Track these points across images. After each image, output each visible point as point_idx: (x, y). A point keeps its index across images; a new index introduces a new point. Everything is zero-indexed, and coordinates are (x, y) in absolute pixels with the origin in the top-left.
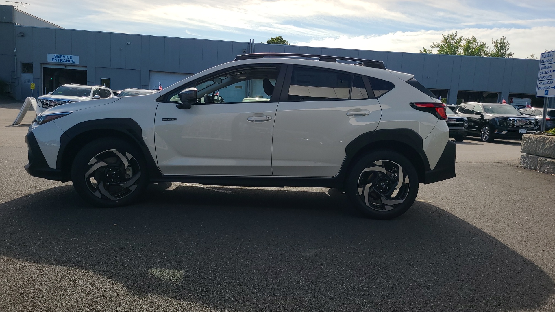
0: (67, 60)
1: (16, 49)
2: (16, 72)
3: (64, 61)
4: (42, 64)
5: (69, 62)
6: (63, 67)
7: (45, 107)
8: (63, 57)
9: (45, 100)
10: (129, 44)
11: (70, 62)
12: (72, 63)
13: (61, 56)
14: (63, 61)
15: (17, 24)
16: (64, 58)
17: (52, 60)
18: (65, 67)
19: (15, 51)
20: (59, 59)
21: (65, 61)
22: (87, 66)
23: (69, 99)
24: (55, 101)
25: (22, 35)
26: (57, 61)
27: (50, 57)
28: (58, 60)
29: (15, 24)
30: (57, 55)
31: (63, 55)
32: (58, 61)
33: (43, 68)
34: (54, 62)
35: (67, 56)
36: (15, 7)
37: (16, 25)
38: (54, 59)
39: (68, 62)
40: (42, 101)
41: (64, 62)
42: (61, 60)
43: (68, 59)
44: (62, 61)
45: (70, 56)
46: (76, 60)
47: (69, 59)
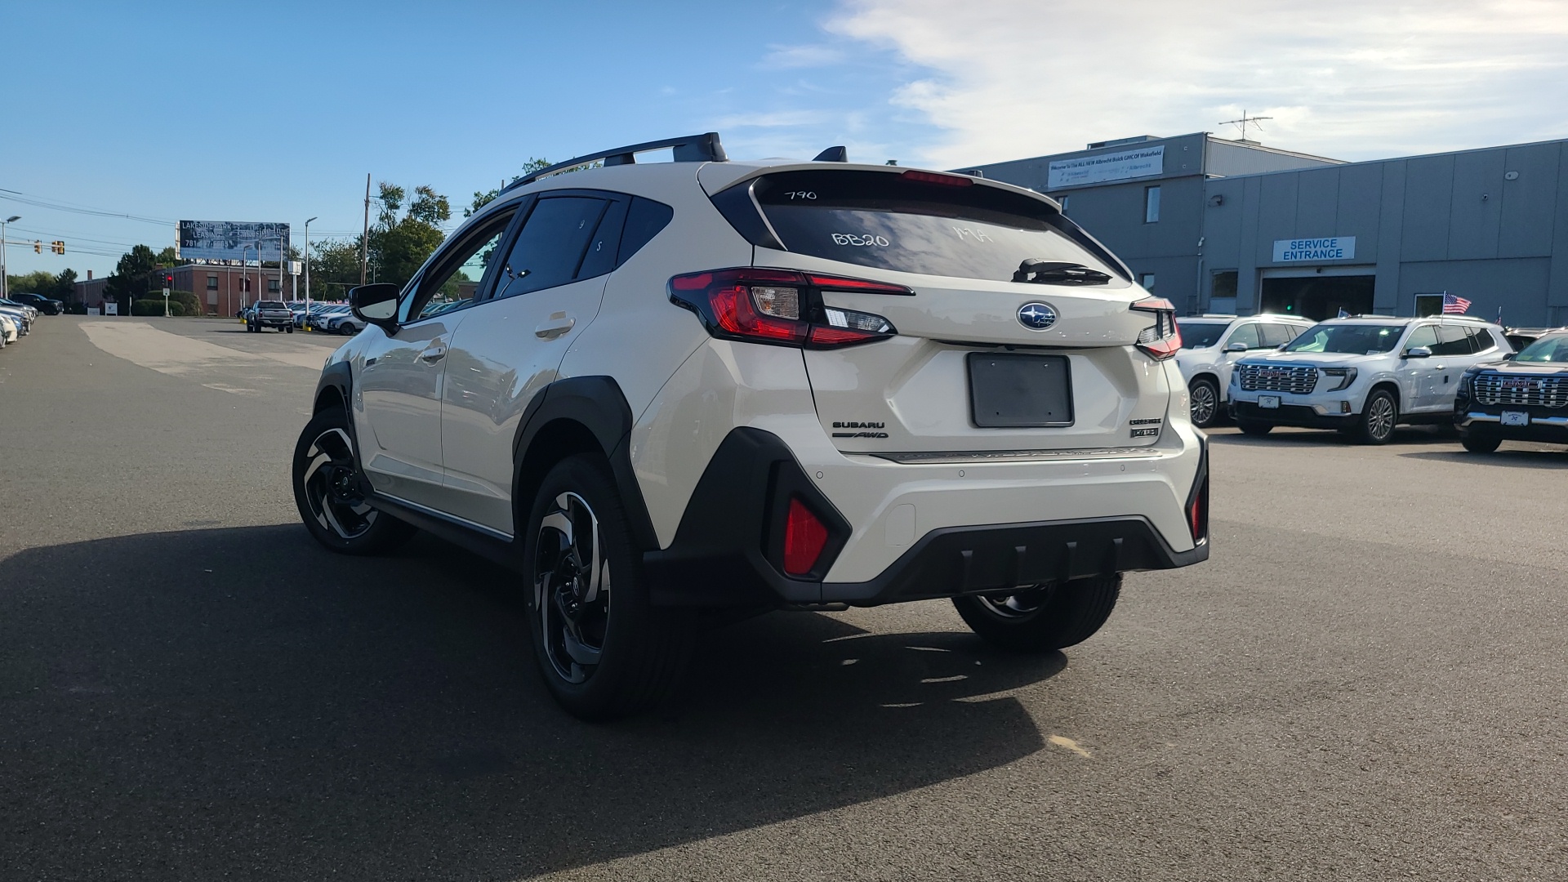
0: (1322, 252)
1: (1203, 239)
2: (1198, 297)
3: (1314, 256)
4: (1259, 270)
5: (1328, 258)
6: (1313, 273)
7: (1248, 386)
8: (1312, 245)
9: (1249, 367)
10: (1514, 175)
11: (1332, 257)
12: (1335, 258)
13: (1308, 243)
14: (1311, 255)
15: (1213, 176)
16: (1315, 247)
17: (1285, 256)
18: (1319, 271)
19: (1200, 244)
20: (1301, 252)
21: (1317, 256)
22: (1375, 264)
23: (1312, 361)
24: (1274, 368)
25: (1218, 202)
26: (1295, 257)
27: (1281, 250)
28: (1299, 254)
29: (1207, 177)
30: (1297, 241)
31: (1311, 240)
32: (1298, 259)
33: (1264, 279)
34: (1290, 260)
35: (1323, 240)
36: (1209, 135)
37: (1207, 180)
38: (1290, 254)
39: (1325, 256)
40: (1242, 369)
41: (1316, 258)
42: (1306, 255)
43: (1324, 250)
44: (1309, 255)
45: (1330, 239)
46: (1346, 247)
47: (1329, 248)
